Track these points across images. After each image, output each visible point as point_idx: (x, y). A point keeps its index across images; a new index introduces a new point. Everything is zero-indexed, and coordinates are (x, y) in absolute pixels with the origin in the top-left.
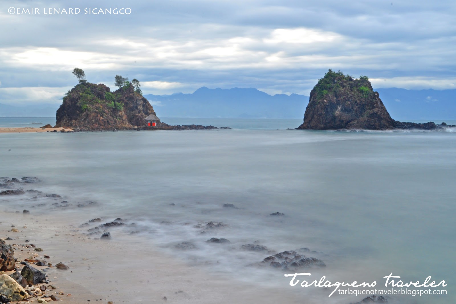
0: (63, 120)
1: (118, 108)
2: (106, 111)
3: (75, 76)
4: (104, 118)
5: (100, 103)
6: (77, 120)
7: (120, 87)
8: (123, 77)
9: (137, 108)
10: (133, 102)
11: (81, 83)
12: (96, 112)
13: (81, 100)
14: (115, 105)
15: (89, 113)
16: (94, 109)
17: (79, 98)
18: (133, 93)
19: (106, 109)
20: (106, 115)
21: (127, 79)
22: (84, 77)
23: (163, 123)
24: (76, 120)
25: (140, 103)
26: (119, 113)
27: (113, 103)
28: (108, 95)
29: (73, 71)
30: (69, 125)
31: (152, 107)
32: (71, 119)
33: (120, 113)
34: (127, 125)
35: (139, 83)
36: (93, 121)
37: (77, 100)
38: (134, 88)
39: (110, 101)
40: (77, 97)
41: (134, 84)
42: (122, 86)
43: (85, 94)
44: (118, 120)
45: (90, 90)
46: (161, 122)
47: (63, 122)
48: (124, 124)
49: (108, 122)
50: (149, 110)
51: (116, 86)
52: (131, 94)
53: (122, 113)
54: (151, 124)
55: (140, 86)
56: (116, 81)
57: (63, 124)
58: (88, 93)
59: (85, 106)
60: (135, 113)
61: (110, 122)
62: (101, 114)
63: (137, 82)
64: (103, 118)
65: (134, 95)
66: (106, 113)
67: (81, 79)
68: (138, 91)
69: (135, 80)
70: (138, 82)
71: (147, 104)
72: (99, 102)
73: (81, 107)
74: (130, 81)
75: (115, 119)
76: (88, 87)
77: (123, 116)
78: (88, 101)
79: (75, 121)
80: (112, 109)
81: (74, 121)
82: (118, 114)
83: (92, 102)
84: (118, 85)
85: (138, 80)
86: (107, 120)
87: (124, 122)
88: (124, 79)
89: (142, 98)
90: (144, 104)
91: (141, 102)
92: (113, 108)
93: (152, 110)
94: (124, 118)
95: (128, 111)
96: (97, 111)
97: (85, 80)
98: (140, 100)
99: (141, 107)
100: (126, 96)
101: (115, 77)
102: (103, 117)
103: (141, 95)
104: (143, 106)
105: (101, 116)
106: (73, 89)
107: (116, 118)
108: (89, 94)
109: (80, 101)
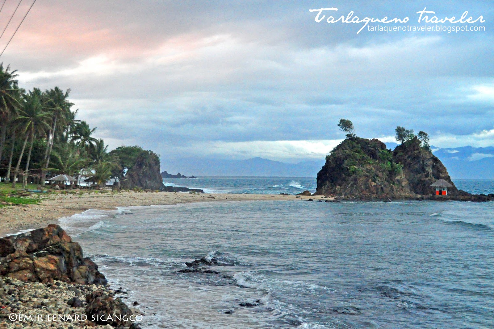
0: (325, 185)
1: (396, 170)
2: (380, 174)
3: (342, 129)
4: (377, 183)
5: (372, 164)
7: (402, 142)
8: (406, 129)
9: (424, 170)
10: (419, 162)
11: (348, 138)
12: (366, 176)
13: (348, 160)
14: (392, 166)
15: (358, 177)
16: (364, 172)
17: (346, 157)
18: (418, 150)
19: (380, 172)
20: (379, 180)
21: (412, 131)
22: (353, 131)
23: (460, 190)
24: (341, 187)
25: (428, 164)
26: (397, 177)
27: (389, 163)
28: (383, 154)
29: (339, 123)
30: (333, 191)
31: (445, 169)
32: (335, 185)
33: (398, 177)
34: (408, 193)
35: (427, 136)
36: (362, 188)
37: (343, 161)
38: (421, 143)
39: (386, 162)
40: (343, 157)
41: (421, 137)
42: (405, 141)
43: (353, 152)
44: (395, 187)
45: (360, 147)
46: (459, 189)
47: (325, 188)
48: (403, 192)
49: (382, 188)
50: (442, 173)
51: (397, 141)
52: (415, 152)
53: (401, 177)
54: (440, 193)
55: (428, 140)
56: (397, 134)
57: (325, 191)
58: (356, 151)
59: (352, 168)
60: (420, 177)
61: (384, 188)
62: (374, 179)
63: (424, 135)
64: (376, 184)
65: (420, 152)
66: (379, 177)
67: (348, 133)
68: (427, 148)
69: (421, 133)
70: (426, 135)
71: (438, 165)
72: (371, 162)
73: (348, 169)
74: (416, 133)
75: (391, 184)
76: (357, 143)
77: (402, 181)
78: (357, 162)
79: (339, 187)
80: (388, 173)
81: (338, 187)
82: (396, 179)
83: (362, 163)
84: (400, 140)
85: (426, 133)
86: (381, 186)
87: (404, 189)
88: (407, 131)
89: (432, 156)
90: (434, 164)
91: (430, 162)
92: (389, 171)
93: (446, 173)
94: (404, 184)
95: (412, 174)
96: (368, 174)
97: (353, 134)
98: (429, 159)
99: (429, 169)
100: (409, 154)
101: (396, 130)
102: (375, 182)
103: (430, 153)
104: (433, 167)
105: (373, 181)
106: (338, 146)
107: (394, 184)
108: (359, 152)
109: (346, 162)
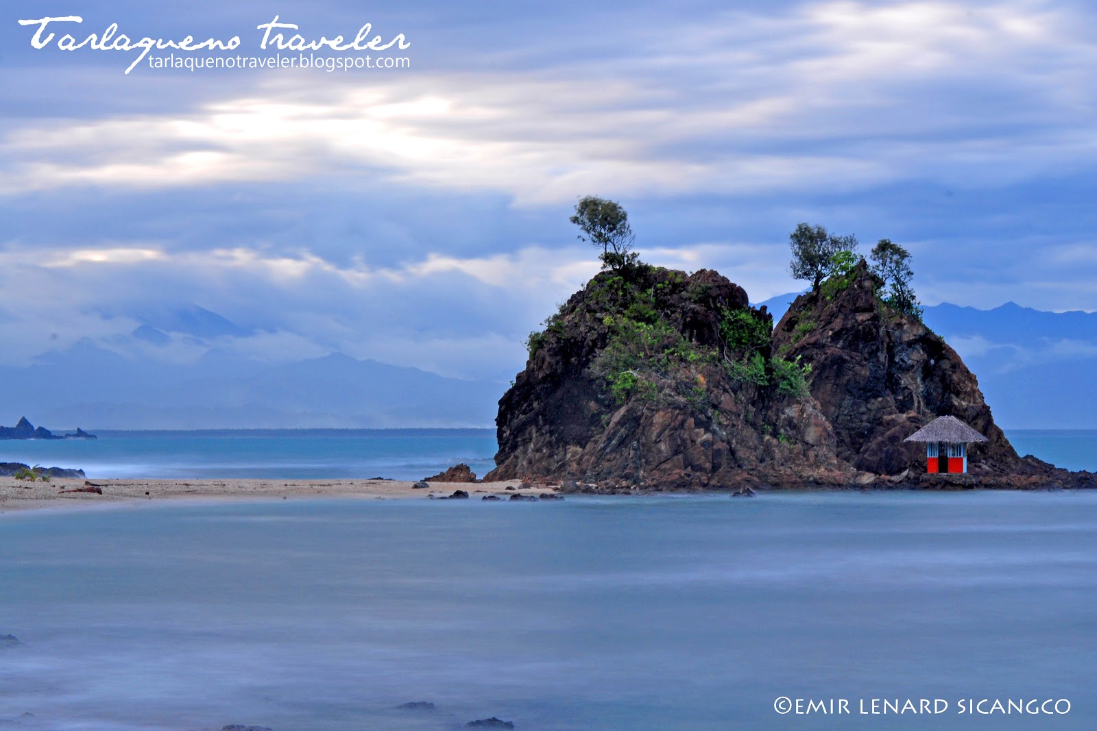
0: (526, 442)
1: (783, 385)
2: (726, 400)
3: (584, 234)
4: (714, 433)
5: (696, 362)
6: (589, 446)
7: (817, 283)
8: (830, 233)
9: (892, 384)
10: (873, 354)
11: (610, 268)
12: (675, 406)
13: (608, 348)
14: (769, 370)
15: (645, 411)
16: (667, 391)
17: (602, 340)
18: (870, 309)
19: (725, 391)
20: (723, 420)
21: (851, 242)
22: (627, 240)
23: (1028, 457)
24: (583, 447)
25: (910, 362)
26: (787, 411)
27: (759, 360)
28: (736, 324)
29: (575, 213)
30: (554, 467)
31: (972, 379)
32: (563, 442)
33: (791, 412)
34: (831, 466)
35: (905, 261)
36: (660, 451)
37: (591, 351)
38: (883, 284)
39: (747, 355)
40: (593, 336)
41: (884, 265)
42: (825, 279)
43: (625, 320)
44: (781, 447)
45: (653, 299)
46: (1021, 454)
47: (525, 452)
48: (810, 466)
49: (732, 452)
50: (958, 394)
51: (799, 277)
52: (861, 317)
53: (802, 411)
54: (943, 463)
55: (910, 274)
56: (797, 254)
57: (525, 463)
58: (640, 318)
59: (626, 379)
60: (878, 410)
61: (742, 453)
62: (702, 417)
63: (895, 257)
64: (708, 436)
65: (875, 318)
66: (723, 412)
67: (611, 250)
68: (903, 303)
69: (884, 247)
70: (903, 255)
71: (946, 364)
72: (693, 356)
73: (609, 383)
75: (767, 437)
76: (643, 289)
77: (807, 425)
78: (642, 354)
79: (579, 449)
80: (752, 392)
81: (573, 449)
82: (783, 417)
83: (659, 360)
84: (806, 274)
85: (903, 246)
86: (729, 443)
87: (811, 454)
88: (835, 242)
89: (921, 332)
90: (932, 362)
91: (916, 356)
92: (758, 388)
93: (974, 394)
94: (811, 435)
95: (848, 401)
96: (682, 399)
97: (630, 253)
98: (910, 344)
99: (914, 379)
100: (837, 324)
101: (794, 236)
102: (707, 430)
103: (915, 320)
104: (928, 373)
105: (698, 424)
106: (573, 296)
107: (775, 434)
108: (649, 321)
109: (603, 356)
